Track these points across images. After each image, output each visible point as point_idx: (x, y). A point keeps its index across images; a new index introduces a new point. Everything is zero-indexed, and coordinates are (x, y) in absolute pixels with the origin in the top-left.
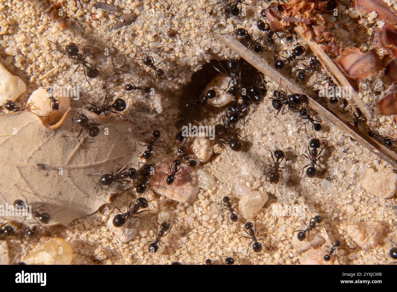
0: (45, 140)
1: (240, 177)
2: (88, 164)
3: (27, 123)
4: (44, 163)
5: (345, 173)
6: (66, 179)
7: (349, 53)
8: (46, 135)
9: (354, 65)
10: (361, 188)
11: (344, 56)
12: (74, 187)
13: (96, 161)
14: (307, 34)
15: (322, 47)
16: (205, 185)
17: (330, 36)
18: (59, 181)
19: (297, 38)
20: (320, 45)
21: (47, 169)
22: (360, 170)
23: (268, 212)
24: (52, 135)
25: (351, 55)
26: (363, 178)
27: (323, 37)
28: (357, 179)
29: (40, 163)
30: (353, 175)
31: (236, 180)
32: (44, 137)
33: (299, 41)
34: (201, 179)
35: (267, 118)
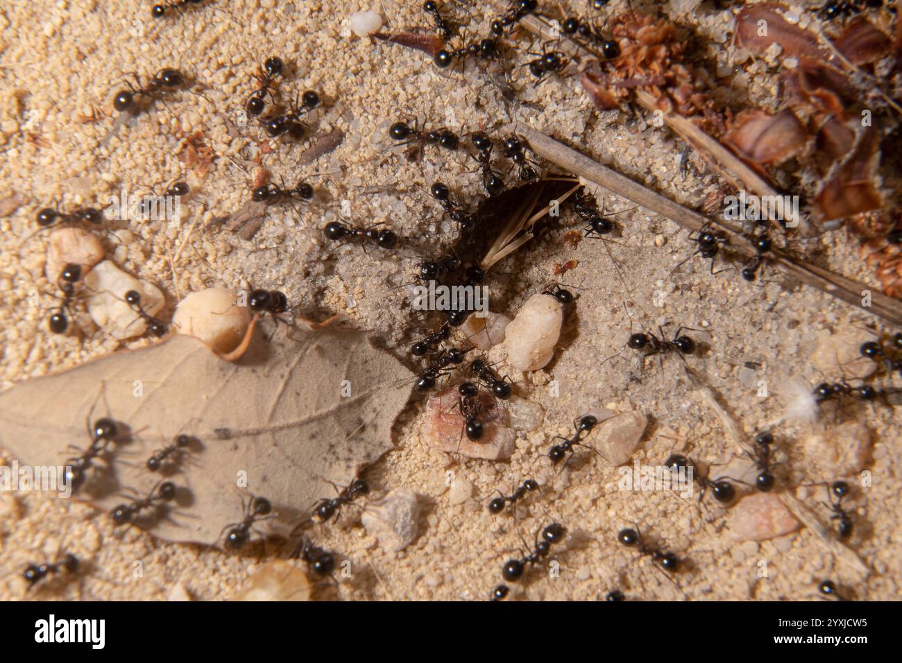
0: (221, 384)
1: (587, 394)
2: (304, 417)
3: (183, 357)
4: (226, 426)
5: (778, 348)
6: (270, 451)
7: (746, 122)
8: (222, 373)
9: (758, 139)
10: (814, 369)
11: (738, 129)
12: (288, 463)
13: (317, 409)
14: (663, 103)
15: (695, 123)
16: (525, 421)
17: (704, 100)
18: (258, 457)
19: (644, 117)
20: (689, 120)
21: (233, 437)
22: (805, 338)
23: (653, 447)
24: (231, 372)
25: (751, 124)
26: (814, 350)
27: (692, 105)
28: (804, 355)
29: (219, 428)
30: (793, 350)
31: (580, 402)
32: (218, 378)
33: (649, 122)
34: (516, 412)
35: (616, 279)
